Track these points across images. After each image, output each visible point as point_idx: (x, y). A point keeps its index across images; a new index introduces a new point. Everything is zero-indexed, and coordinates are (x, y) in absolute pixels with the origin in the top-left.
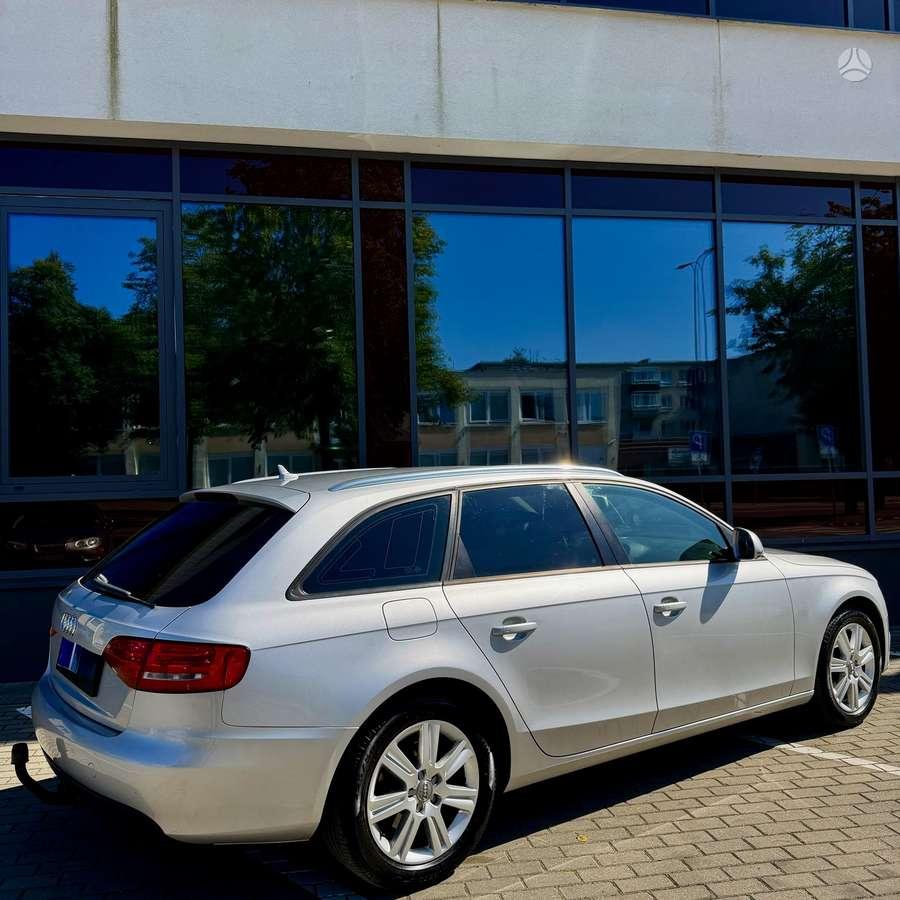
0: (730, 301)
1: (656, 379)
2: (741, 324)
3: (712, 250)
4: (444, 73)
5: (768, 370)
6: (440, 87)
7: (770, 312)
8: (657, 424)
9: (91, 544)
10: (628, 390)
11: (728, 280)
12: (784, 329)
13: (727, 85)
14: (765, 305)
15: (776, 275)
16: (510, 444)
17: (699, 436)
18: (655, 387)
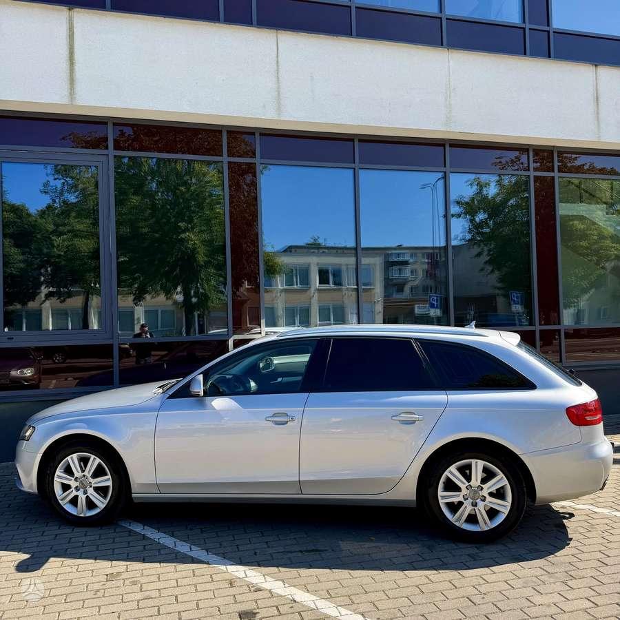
0: (454, 209)
1: (407, 258)
2: (462, 224)
3: (443, 178)
4: (280, 79)
5: (479, 255)
6: (279, 88)
7: (481, 217)
8: (407, 289)
9: (28, 372)
10: (389, 265)
11: (453, 196)
12: (489, 227)
13: (454, 89)
14: (477, 213)
15: (485, 192)
16: (310, 302)
17: (434, 298)
18: (406, 263)
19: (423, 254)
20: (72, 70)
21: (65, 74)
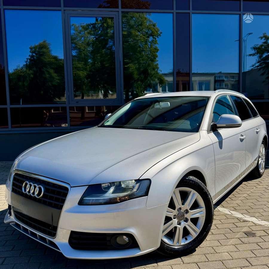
1: (223, 78)
18: (223, 81)
19: (230, 76)
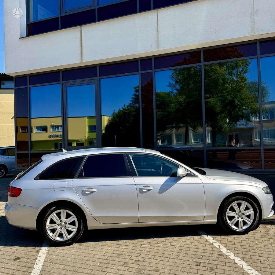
20: (82, 49)
21: (79, 52)
